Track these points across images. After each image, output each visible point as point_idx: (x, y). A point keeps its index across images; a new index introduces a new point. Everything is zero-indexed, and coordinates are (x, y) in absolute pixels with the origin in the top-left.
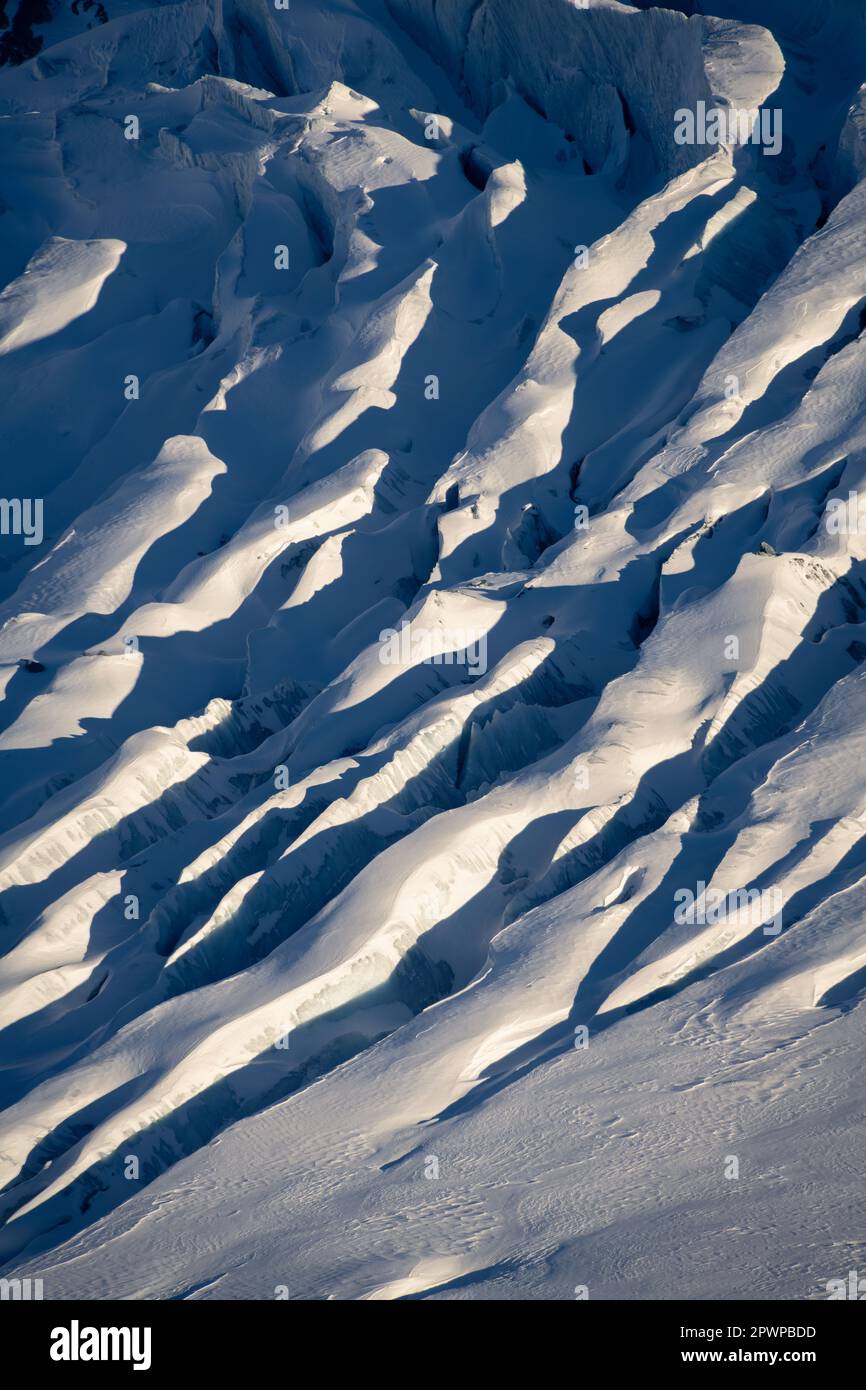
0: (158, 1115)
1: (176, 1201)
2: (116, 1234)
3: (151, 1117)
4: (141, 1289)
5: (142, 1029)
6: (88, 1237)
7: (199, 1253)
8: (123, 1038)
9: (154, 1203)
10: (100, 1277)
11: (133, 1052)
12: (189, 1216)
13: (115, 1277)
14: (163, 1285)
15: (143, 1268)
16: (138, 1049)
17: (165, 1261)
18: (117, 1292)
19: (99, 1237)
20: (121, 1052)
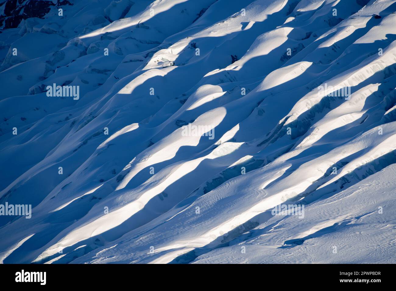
0: (368, 161)
1: (366, 188)
2: (346, 196)
3: (366, 161)
4: (349, 213)
5: (370, 134)
6: (337, 196)
7: (370, 204)
8: (363, 136)
9: (359, 188)
10: (338, 209)
11: (365, 141)
12: (369, 192)
13: (342, 209)
14: (356, 212)
15: (351, 207)
16: (366, 140)
17: (358, 205)
18: (342, 213)
19: (341, 196)
20: (361, 140)
